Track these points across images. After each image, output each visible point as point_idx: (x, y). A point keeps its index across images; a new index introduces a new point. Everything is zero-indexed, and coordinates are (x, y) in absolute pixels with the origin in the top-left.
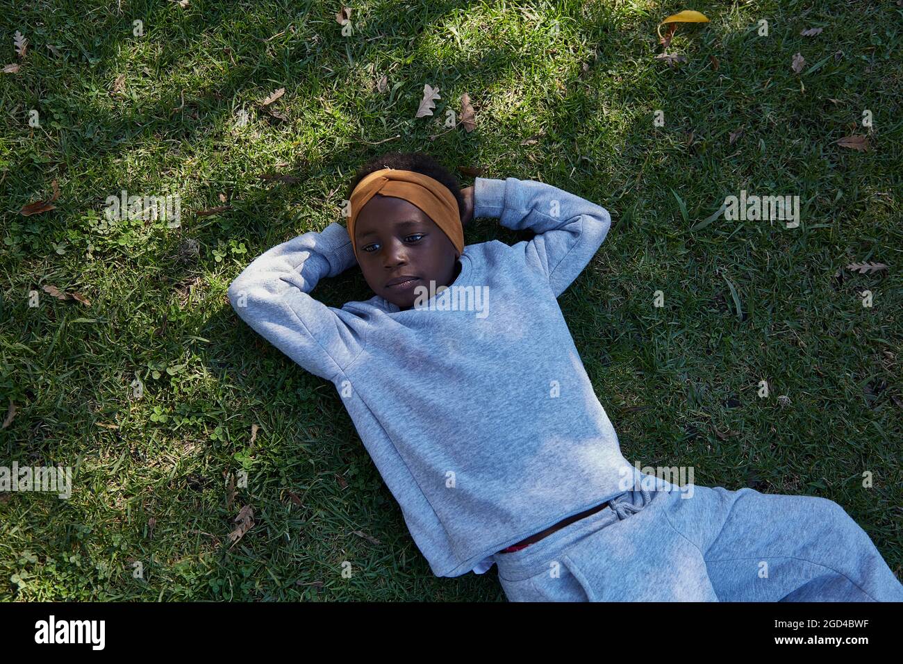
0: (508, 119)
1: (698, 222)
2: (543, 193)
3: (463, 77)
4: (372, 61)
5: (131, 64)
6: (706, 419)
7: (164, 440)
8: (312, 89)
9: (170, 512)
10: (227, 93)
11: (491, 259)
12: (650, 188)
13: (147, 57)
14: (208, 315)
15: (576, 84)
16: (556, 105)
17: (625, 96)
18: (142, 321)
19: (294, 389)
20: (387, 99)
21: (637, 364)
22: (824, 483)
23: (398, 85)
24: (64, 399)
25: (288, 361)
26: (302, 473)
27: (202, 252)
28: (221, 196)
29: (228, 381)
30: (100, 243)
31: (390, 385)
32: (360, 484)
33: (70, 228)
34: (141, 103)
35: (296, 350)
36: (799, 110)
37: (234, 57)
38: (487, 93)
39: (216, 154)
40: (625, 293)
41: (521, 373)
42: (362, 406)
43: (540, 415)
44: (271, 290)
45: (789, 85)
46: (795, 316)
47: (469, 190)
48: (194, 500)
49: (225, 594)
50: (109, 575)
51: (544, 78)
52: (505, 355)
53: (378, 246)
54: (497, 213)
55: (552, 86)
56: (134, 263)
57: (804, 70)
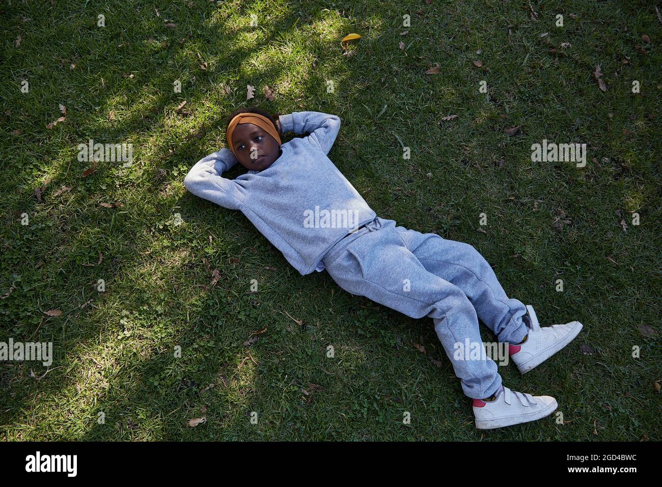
0: (287, 93)
1: (377, 115)
2: (309, 115)
3: (263, 80)
4: (221, 82)
5: (115, 106)
6: (400, 190)
7: (172, 253)
8: (199, 98)
9: (182, 280)
10: (161, 109)
11: (294, 146)
12: (354, 107)
13: (121, 102)
14: (177, 198)
15: (312, 72)
16: (306, 83)
17: (333, 74)
18: (149, 208)
19: (223, 218)
20: (232, 96)
21: (367, 175)
22: (453, 202)
23: (235, 89)
24: (123, 247)
25: (218, 206)
26: (236, 250)
27: (168, 173)
28: (170, 150)
29: (193, 222)
30: (121, 180)
31: (263, 202)
32: (262, 248)
33: (106, 177)
34: (124, 121)
35: (220, 199)
36: (408, 64)
37: (160, 93)
38: (275, 84)
39: (163, 134)
40: (354, 149)
41: (317, 182)
42: (254, 214)
43: (329, 196)
44: (203, 177)
45: (400, 55)
46: (426, 142)
47: (277, 121)
48: (192, 274)
49: (215, 305)
50: (162, 312)
51: (298, 73)
52: (309, 177)
53: (244, 147)
54: (292, 128)
55: (303, 75)
56: (138, 185)
57: (405, 48)
